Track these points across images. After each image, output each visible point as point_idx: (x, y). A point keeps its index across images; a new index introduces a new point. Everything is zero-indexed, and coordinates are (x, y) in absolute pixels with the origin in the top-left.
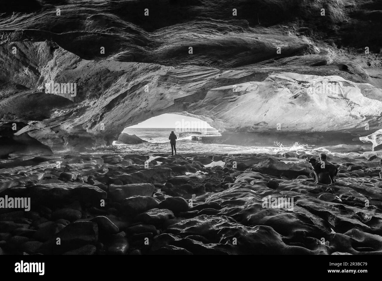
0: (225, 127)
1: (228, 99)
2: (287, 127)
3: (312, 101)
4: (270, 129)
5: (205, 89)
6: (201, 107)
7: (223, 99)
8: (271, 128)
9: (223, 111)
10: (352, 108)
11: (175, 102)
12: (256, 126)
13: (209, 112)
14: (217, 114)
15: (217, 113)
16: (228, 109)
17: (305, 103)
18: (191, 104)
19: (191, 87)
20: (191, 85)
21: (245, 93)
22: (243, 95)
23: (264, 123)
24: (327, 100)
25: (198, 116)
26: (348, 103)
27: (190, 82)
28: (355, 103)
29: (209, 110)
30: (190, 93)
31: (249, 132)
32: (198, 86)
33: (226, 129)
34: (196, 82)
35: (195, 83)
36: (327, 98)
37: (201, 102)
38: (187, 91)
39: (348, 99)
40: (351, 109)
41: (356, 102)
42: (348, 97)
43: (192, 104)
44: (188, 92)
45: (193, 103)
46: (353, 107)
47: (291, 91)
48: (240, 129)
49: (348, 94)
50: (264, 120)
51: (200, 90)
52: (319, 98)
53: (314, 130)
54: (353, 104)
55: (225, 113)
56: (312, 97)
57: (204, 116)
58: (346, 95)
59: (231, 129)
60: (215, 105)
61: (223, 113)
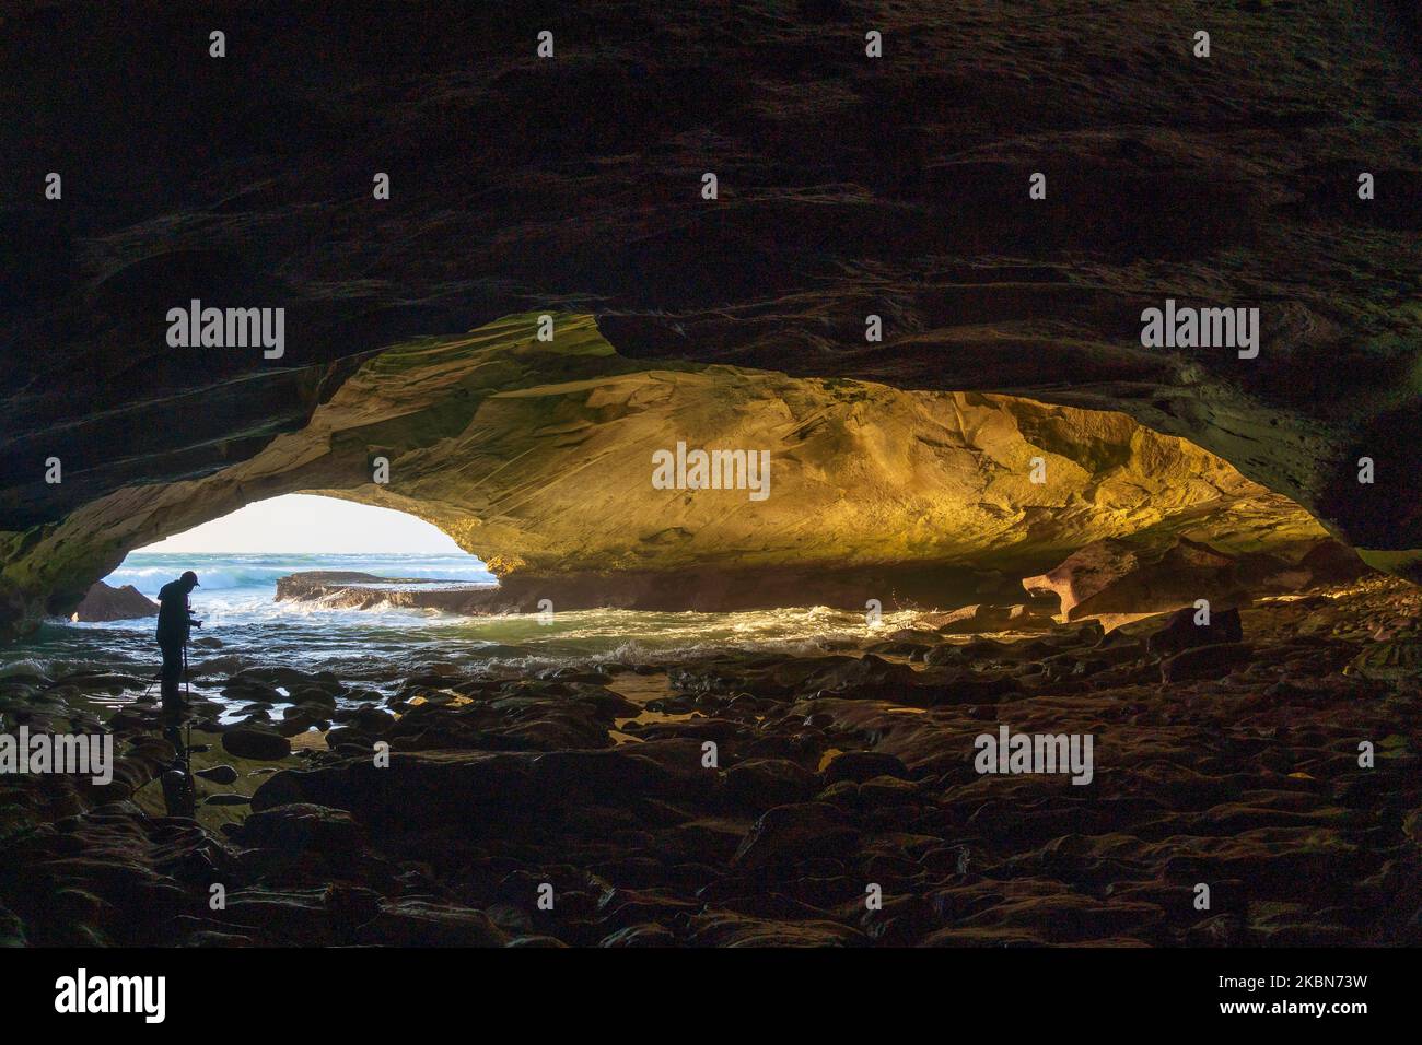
0: (522, 549)
1: (555, 435)
2: (764, 549)
3: (860, 452)
4: (700, 557)
5: (467, 394)
6: (443, 469)
7: (536, 435)
8: (703, 552)
9: (529, 484)
10: (990, 480)
11: (331, 445)
12: (650, 547)
13: (471, 486)
14: (505, 496)
15: (506, 492)
16: (550, 474)
17: (835, 458)
18: (403, 454)
19: (414, 384)
20: (418, 376)
21: (624, 415)
22: (613, 422)
23: (679, 531)
24: (914, 451)
25: (423, 505)
26: (977, 462)
27: (418, 364)
28: (997, 465)
29: (476, 478)
30: (406, 407)
31: (617, 570)
32: (442, 382)
33: (524, 557)
34: (440, 363)
35: (434, 370)
36: (912, 442)
37: (449, 446)
38: (393, 399)
39: (977, 450)
40: (985, 483)
41: (1002, 461)
42: (977, 443)
43: (409, 455)
44: (398, 401)
45: (411, 448)
46: (993, 478)
47: (793, 414)
48: (582, 558)
49: (980, 431)
50: (680, 521)
51: (448, 396)
52: (884, 442)
53: (858, 558)
54: (992, 467)
55: (537, 493)
56: (862, 437)
57: (447, 506)
58: (973, 434)
59: (544, 558)
60: (502, 457)
61: (528, 493)
